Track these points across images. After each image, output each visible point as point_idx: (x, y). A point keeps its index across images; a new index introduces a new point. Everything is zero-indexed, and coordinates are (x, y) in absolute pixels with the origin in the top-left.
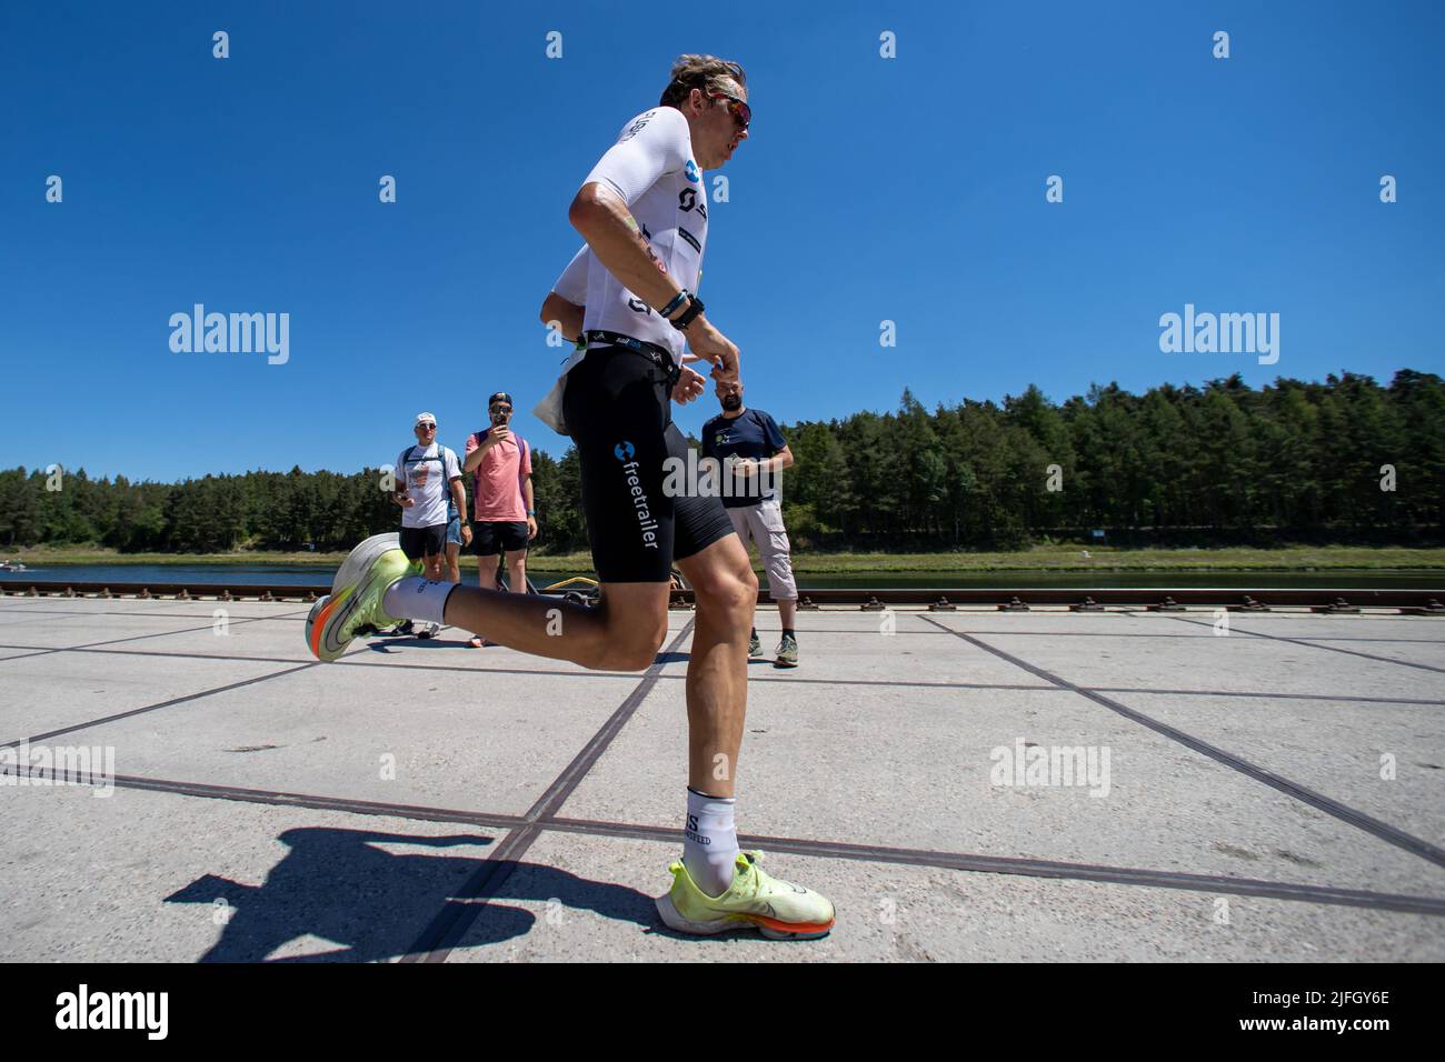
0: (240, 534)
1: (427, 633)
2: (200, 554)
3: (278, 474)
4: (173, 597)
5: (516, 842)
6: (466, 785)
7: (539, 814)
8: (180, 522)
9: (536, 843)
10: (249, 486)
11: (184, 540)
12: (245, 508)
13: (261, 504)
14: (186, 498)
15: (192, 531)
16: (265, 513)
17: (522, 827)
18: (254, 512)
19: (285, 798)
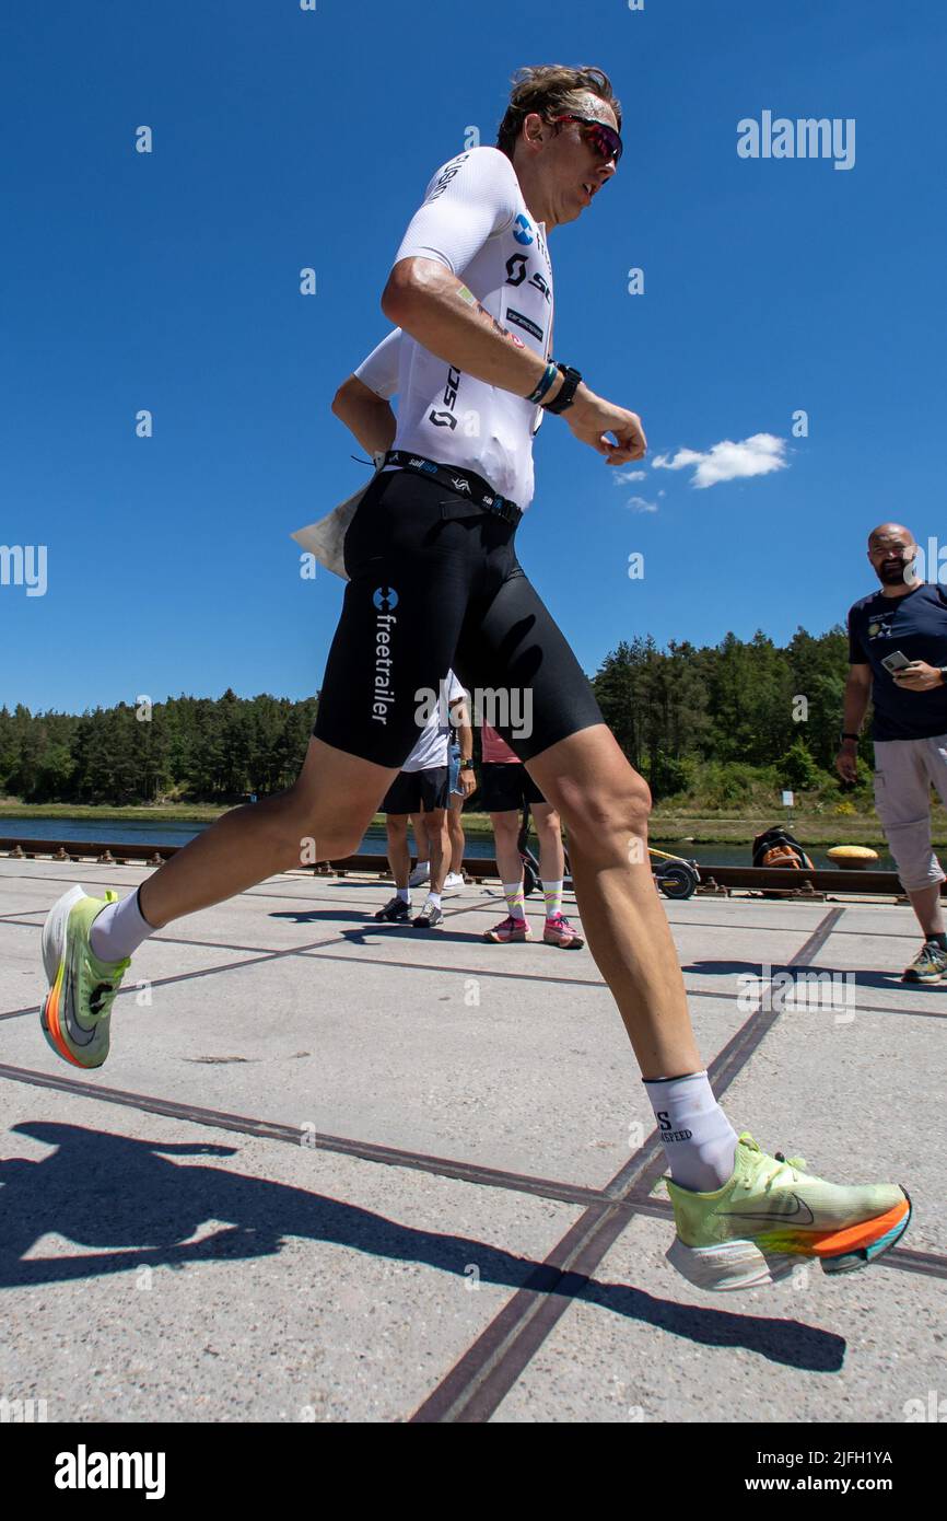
0: (163, 780)
1: (426, 920)
2: (116, 805)
3: (206, 700)
4: (95, 860)
5: (597, 1226)
6: (510, 1137)
7: (625, 1190)
8: (91, 764)
9: (628, 1231)
10: (171, 717)
11: (96, 788)
12: (168, 747)
13: (187, 742)
14: (97, 734)
15: (106, 777)
16: (192, 753)
17: (604, 1205)
18: (179, 752)
19: (267, 1129)
